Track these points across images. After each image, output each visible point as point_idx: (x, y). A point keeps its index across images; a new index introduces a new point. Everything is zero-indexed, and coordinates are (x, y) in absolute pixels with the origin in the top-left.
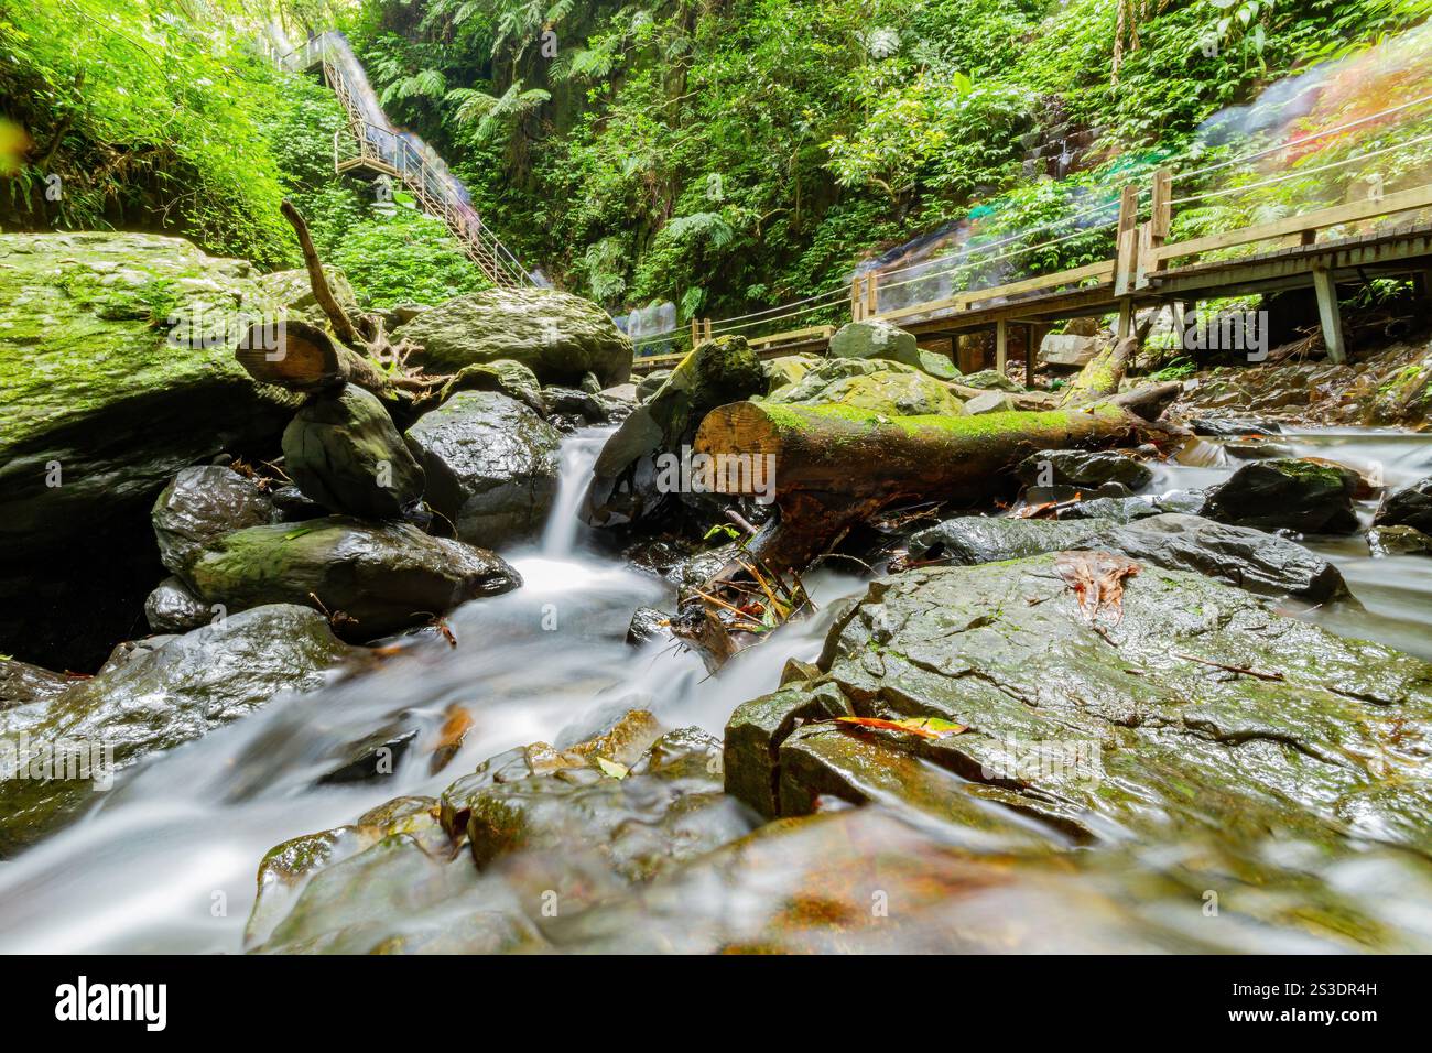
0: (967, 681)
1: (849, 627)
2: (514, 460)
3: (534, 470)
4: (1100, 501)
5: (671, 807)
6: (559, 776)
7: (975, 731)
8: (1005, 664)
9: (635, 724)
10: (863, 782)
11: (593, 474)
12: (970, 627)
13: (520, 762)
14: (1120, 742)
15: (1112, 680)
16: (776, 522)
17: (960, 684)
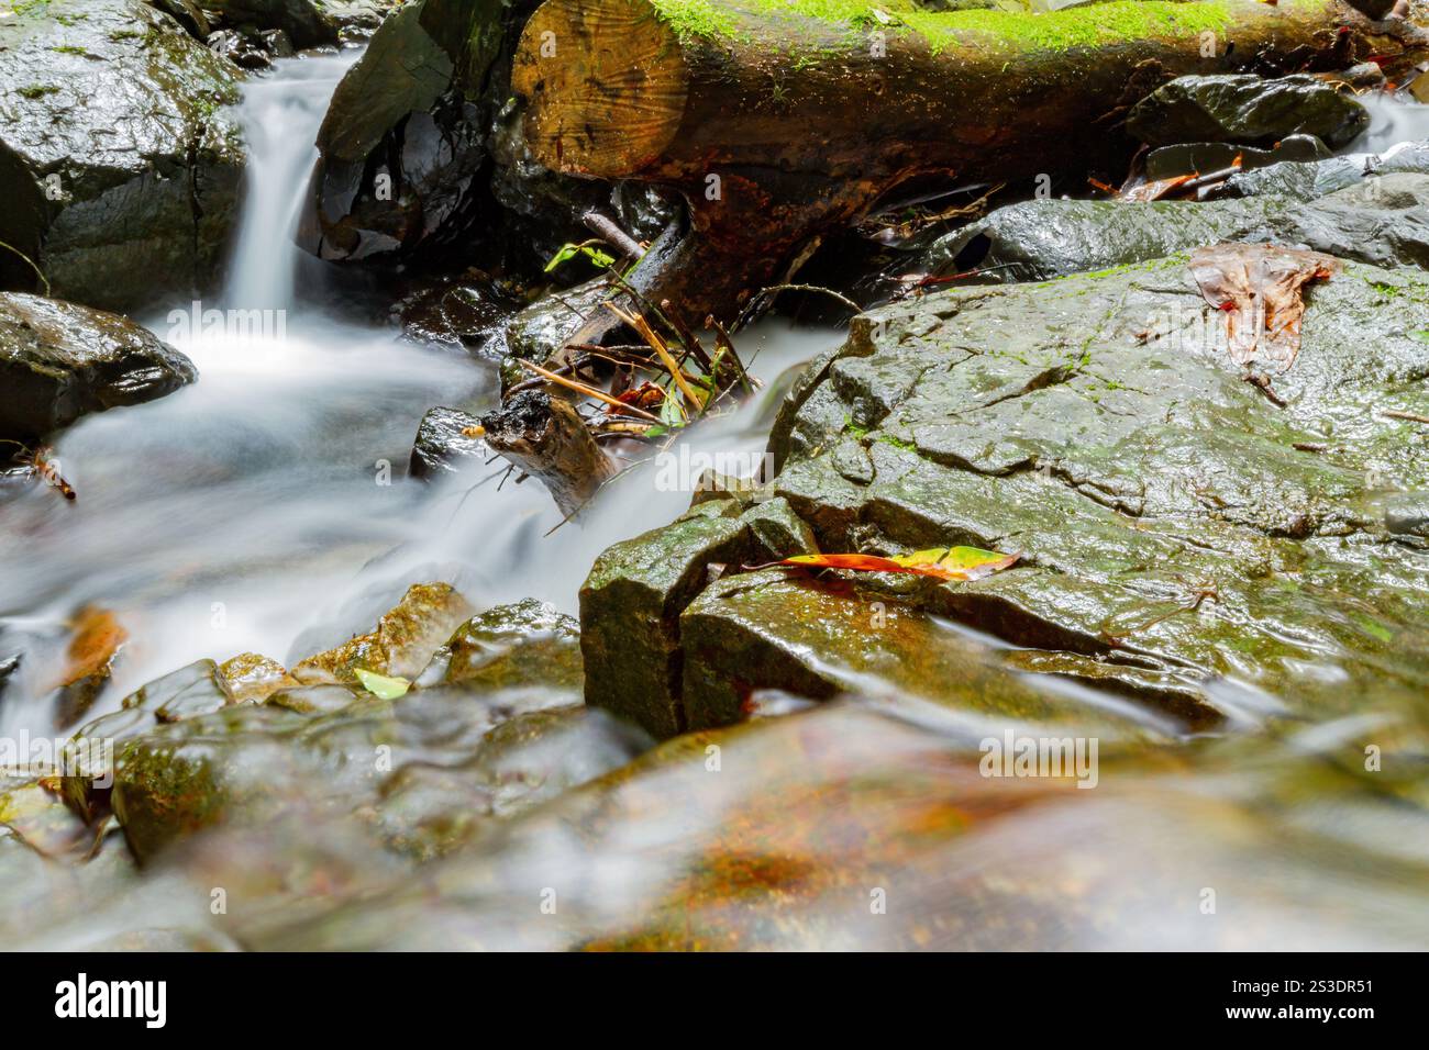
0: (1020, 480)
1: (811, 402)
2: (146, 128)
3: (192, 148)
4: (1275, 168)
5: (489, 737)
6: (276, 703)
7: (1032, 563)
8: (1090, 448)
9: (425, 607)
10: (830, 662)
11: (317, 154)
12: (1031, 387)
13: (206, 686)
14: (1277, 563)
15: (1272, 461)
16: (683, 231)
17: (1007, 487)
